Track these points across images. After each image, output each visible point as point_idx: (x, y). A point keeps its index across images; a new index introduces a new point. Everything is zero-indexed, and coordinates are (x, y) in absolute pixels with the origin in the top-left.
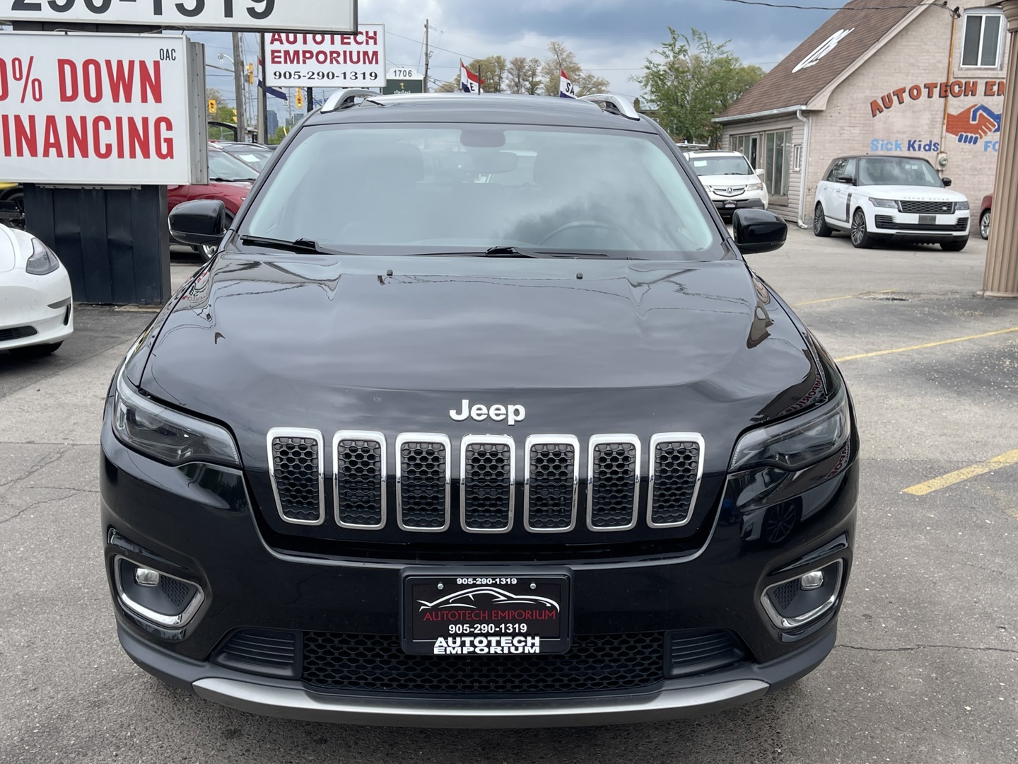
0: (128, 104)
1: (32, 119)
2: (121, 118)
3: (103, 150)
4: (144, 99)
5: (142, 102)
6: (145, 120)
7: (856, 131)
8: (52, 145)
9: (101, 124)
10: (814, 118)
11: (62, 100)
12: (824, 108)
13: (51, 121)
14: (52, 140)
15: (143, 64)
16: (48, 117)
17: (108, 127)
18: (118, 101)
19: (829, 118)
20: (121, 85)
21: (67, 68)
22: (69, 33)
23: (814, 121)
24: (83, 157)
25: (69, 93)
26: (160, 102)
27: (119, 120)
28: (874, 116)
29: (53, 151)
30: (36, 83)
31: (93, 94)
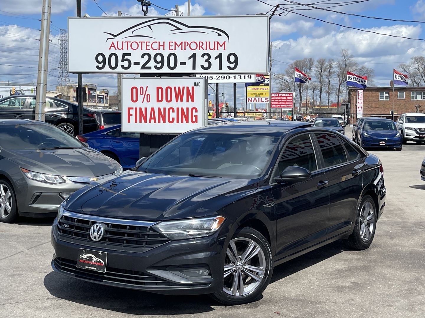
0: (182, 103)
1: (146, 109)
2: (179, 108)
3: (171, 120)
4: (188, 101)
5: (187, 102)
6: (187, 109)
8: (153, 119)
9: (171, 110)
11: (157, 102)
13: (153, 109)
14: (153, 117)
15: (188, 88)
16: (152, 108)
17: (173, 111)
18: (178, 102)
20: (179, 95)
21: (160, 90)
22: (161, 77)
24: (164, 123)
25: (160, 99)
26: (194, 102)
27: (178, 109)
29: (153, 121)
30: (148, 96)
31: (169, 99)
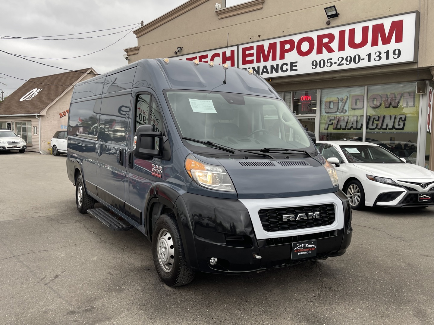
7: (56, 122)
10: (42, 118)
12: (45, 115)
19: (47, 118)
23: (42, 119)
28: (61, 118)
